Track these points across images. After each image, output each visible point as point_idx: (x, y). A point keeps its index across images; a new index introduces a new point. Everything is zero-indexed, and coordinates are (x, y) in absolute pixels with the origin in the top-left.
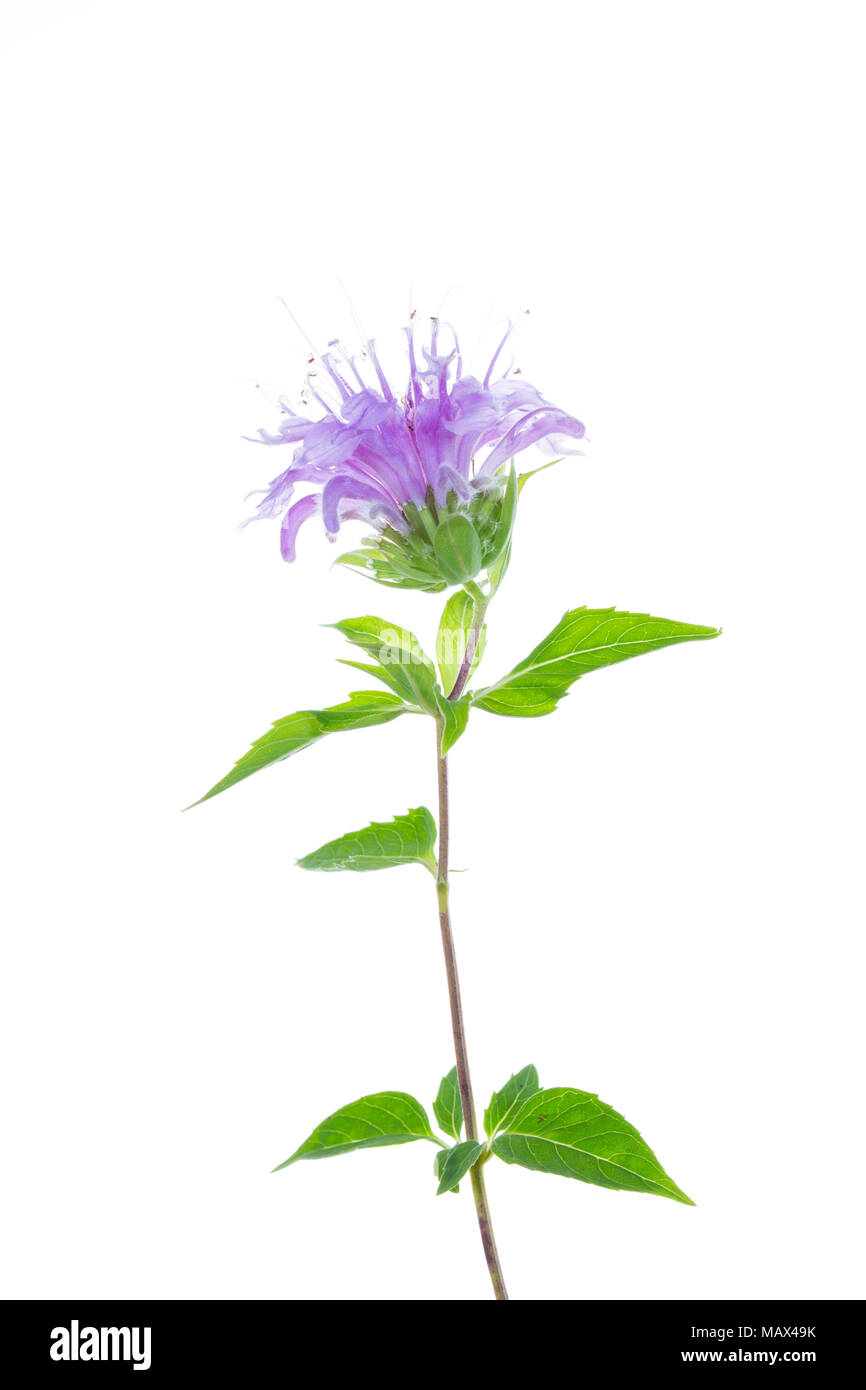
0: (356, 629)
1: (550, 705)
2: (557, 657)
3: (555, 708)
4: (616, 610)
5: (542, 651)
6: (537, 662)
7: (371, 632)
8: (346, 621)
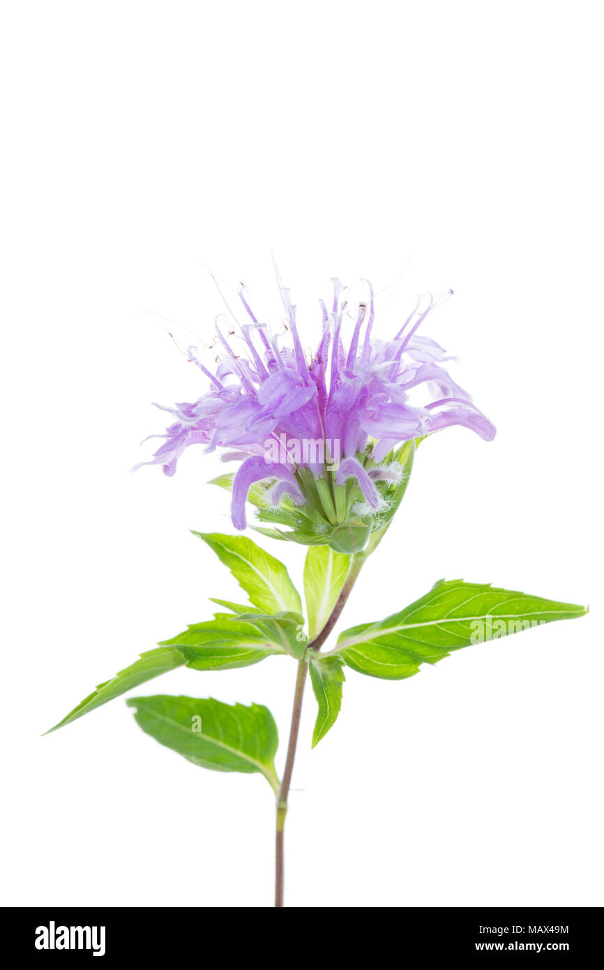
0: (227, 546)
1: (413, 667)
2: (426, 621)
3: (418, 671)
4: (492, 586)
5: (413, 612)
6: (407, 622)
7: (242, 554)
8: (217, 535)
